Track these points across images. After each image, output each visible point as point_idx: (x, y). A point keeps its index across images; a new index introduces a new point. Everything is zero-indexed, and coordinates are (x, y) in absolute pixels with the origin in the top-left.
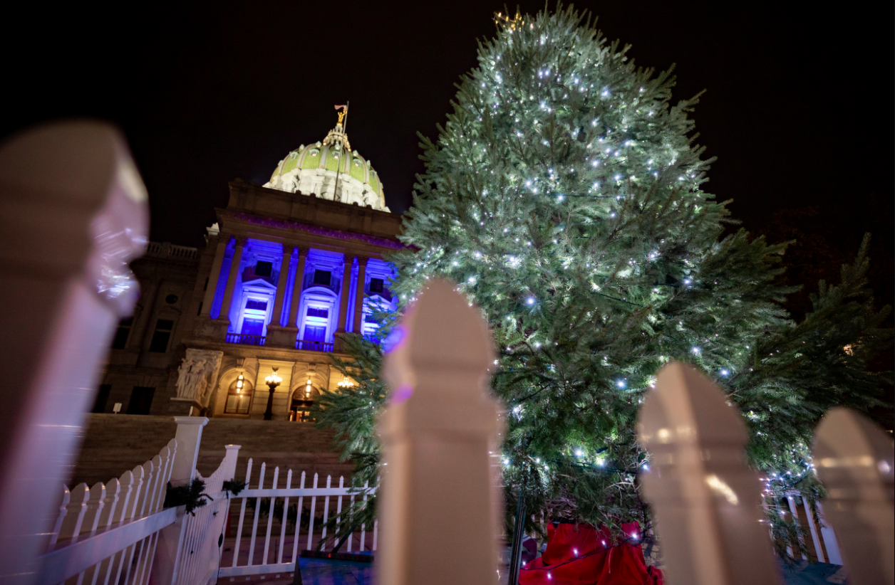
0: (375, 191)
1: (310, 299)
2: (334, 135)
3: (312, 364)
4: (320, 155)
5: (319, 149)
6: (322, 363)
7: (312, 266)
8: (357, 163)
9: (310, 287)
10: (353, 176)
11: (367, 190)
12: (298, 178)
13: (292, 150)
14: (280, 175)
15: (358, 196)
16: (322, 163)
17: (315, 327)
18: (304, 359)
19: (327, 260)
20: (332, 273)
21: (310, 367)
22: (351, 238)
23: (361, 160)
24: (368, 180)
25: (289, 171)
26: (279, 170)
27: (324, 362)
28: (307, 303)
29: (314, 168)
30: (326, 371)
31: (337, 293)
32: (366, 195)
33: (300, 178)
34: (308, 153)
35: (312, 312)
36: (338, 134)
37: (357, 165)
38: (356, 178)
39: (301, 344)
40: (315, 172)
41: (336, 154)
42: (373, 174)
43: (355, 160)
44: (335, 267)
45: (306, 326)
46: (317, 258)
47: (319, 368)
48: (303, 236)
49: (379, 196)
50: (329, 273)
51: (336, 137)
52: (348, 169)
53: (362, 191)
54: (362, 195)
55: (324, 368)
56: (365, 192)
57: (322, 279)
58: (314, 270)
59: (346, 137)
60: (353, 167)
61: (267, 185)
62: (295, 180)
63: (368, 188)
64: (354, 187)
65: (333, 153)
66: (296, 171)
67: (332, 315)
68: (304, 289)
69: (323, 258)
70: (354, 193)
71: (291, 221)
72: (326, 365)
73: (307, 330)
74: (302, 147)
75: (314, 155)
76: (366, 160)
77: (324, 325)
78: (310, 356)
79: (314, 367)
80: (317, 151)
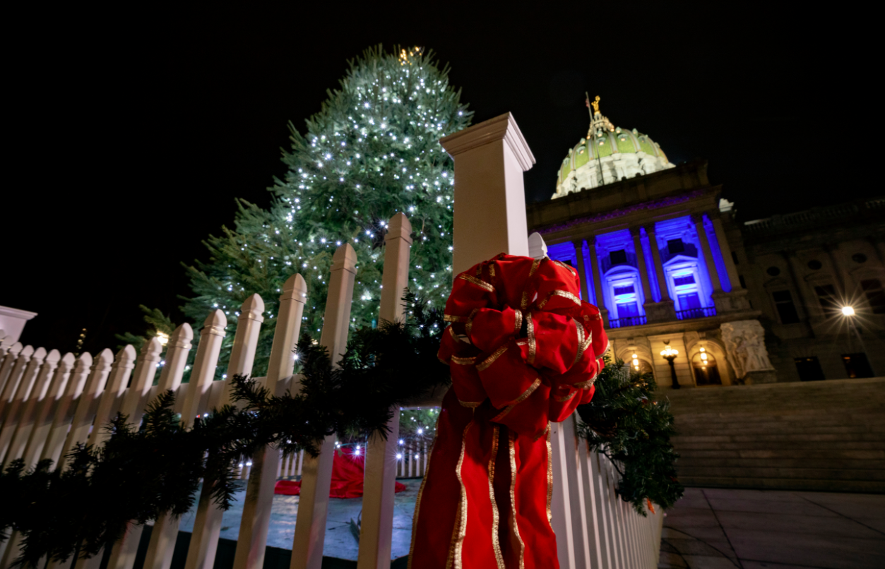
0: (651, 154)
1: (613, 280)
2: (594, 125)
3: (630, 338)
4: (587, 150)
5: (584, 145)
6: (639, 336)
7: (606, 250)
8: (622, 137)
9: (609, 269)
10: (623, 152)
11: (641, 157)
12: (575, 179)
13: (564, 158)
14: (562, 183)
15: (635, 167)
16: (591, 156)
17: (627, 304)
18: (621, 336)
19: (618, 241)
20: (626, 250)
21: (629, 342)
22: (630, 212)
23: (626, 133)
24: (639, 147)
25: (567, 176)
26: (560, 180)
27: (641, 334)
28: (611, 285)
29: (584, 163)
30: (646, 343)
31: (636, 267)
32: (642, 163)
33: (577, 177)
34: (577, 154)
35: (619, 291)
36: (599, 122)
37: (623, 140)
38: (627, 152)
39: (618, 322)
40: (587, 166)
41: (600, 141)
42: (643, 139)
43: (619, 137)
44: (626, 243)
45: (618, 305)
46: (608, 241)
47: (638, 341)
48: (586, 228)
49: (657, 157)
50: (622, 251)
51: (597, 126)
52: (615, 148)
53: (637, 160)
54: (637, 165)
55: (642, 340)
56: (640, 160)
57: (618, 259)
58: (608, 253)
59: (607, 121)
60: (620, 144)
61: (554, 196)
62: (573, 182)
63: (641, 154)
64: (628, 161)
65: (597, 141)
66: (571, 175)
67: (639, 288)
68: (604, 272)
69: (612, 240)
70: (628, 167)
71: (572, 219)
72: (644, 338)
73: (620, 308)
74: (571, 151)
75: (582, 152)
76: (631, 130)
77: (634, 300)
78: (626, 332)
79: (633, 342)
80: (583, 147)
